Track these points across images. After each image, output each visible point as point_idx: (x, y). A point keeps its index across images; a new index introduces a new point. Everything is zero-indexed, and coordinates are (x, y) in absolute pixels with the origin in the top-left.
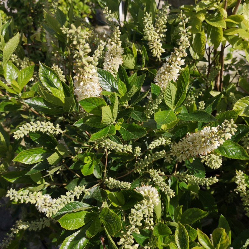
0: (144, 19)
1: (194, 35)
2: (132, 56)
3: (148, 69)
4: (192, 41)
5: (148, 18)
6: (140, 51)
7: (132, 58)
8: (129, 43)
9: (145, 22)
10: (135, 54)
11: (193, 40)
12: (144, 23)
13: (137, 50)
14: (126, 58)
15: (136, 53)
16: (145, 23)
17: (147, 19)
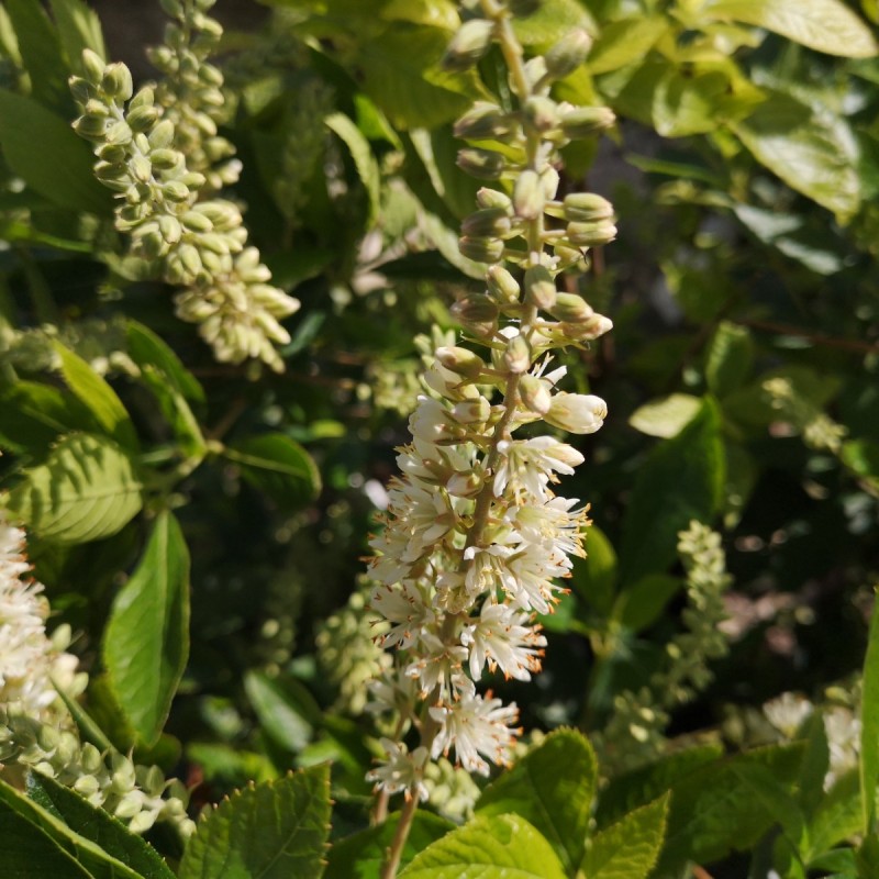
0: (93, 121)
1: (422, 141)
2: (92, 443)
3: (225, 440)
4: (426, 177)
5: (126, 105)
6: (121, 359)
7: (98, 456)
8: (24, 347)
9: (109, 154)
10: (107, 406)
11: (433, 172)
12: (103, 164)
13: (100, 366)
14: (54, 493)
15: (103, 396)
16: (119, 158)
17: (119, 112)
